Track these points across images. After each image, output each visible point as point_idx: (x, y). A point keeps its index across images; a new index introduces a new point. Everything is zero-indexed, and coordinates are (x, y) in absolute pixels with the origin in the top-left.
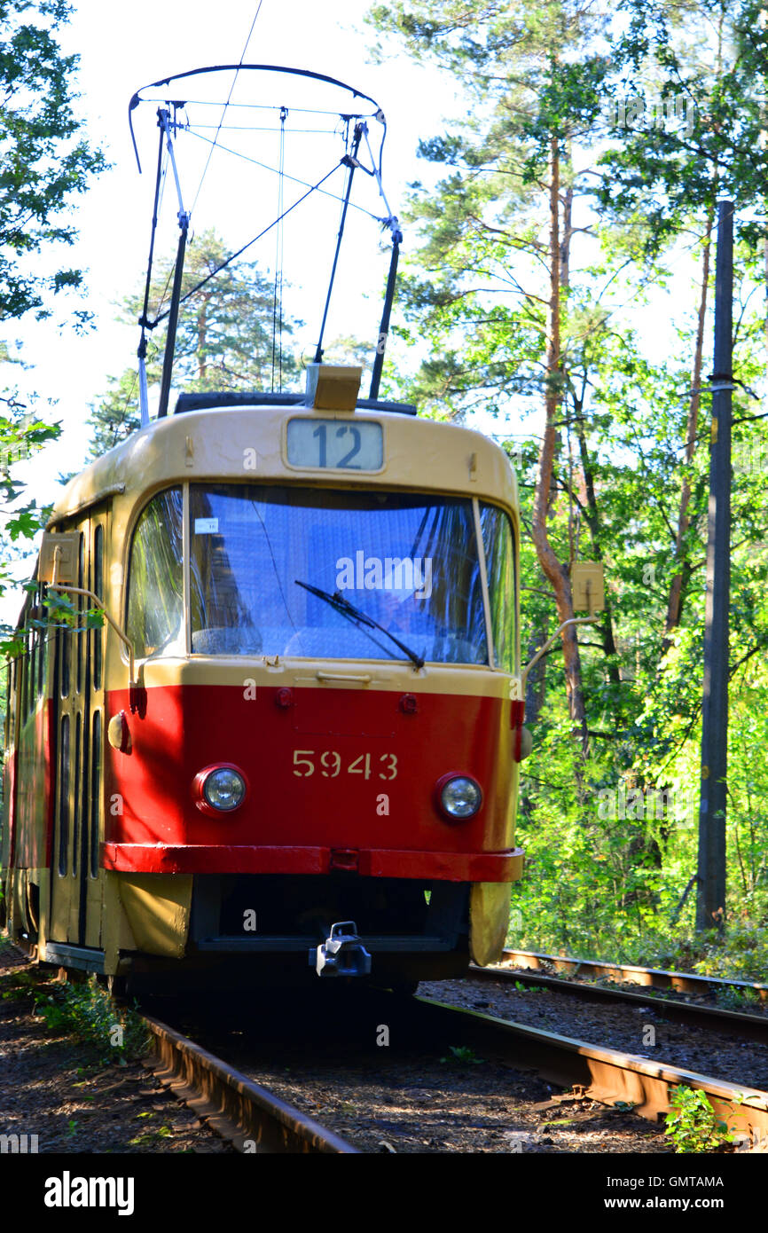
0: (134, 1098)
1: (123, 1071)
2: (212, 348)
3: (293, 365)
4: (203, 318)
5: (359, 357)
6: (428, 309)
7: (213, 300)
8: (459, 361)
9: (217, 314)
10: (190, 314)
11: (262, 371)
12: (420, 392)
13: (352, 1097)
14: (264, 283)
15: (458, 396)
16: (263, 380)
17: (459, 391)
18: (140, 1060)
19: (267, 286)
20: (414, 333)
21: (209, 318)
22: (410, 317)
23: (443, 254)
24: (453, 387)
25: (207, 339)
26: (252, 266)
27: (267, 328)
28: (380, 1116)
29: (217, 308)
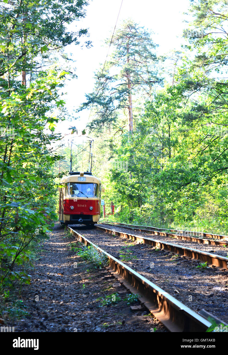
0: (103, 278)
1: (101, 270)
2: (131, 54)
3: (156, 58)
4: (128, 44)
5: (177, 55)
6: (196, 40)
7: (131, 39)
8: (206, 55)
9: (132, 43)
10: (124, 43)
11: (148, 60)
12: (195, 65)
13: (169, 278)
14: (146, 33)
15: (207, 66)
16: (148, 63)
17: (207, 65)
18: (105, 267)
19: (147, 34)
20: (192, 47)
21: (130, 44)
22: (191, 42)
23: (201, 22)
24: (205, 64)
25: (130, 51)
26: (143, 28)
27: (148, 47)
28: (177, 283)
29: (132, 41)
